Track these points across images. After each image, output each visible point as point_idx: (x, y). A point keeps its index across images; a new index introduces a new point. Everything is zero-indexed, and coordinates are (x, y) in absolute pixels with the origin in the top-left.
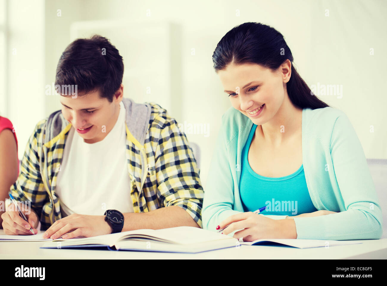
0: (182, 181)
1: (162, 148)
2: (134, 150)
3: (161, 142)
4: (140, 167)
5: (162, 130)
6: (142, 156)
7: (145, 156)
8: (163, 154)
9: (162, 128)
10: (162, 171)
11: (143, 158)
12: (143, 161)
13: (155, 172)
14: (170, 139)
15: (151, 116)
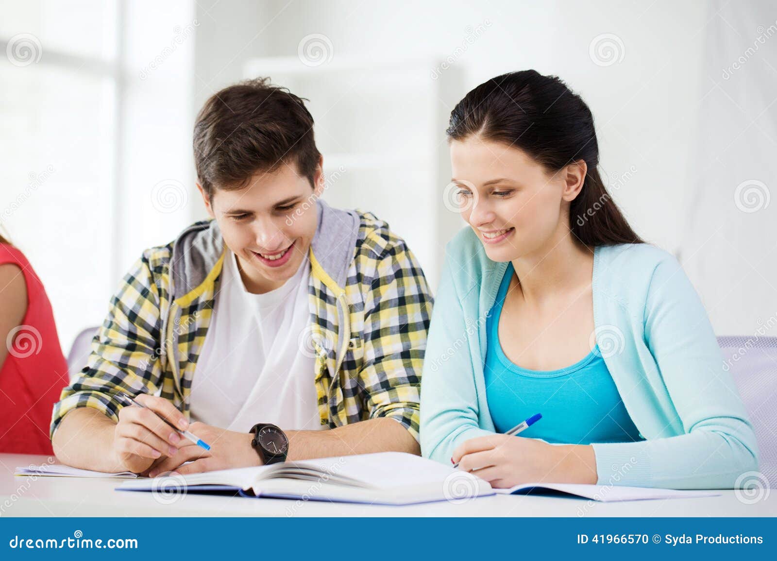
0: (408, 366)
1: (377, 296)
2: (324, 297)
3: (376, 284)
4: (336, 329)
5: (379, 261)
6: (341, 308)
7: (345, 310)
8: (377, 309)
9: (380, 259)
10: (373, 343)
11: (341, 313)
12: (342, 319)
13: (362, 341)
14: (395, 281)
15: (361, 233)
